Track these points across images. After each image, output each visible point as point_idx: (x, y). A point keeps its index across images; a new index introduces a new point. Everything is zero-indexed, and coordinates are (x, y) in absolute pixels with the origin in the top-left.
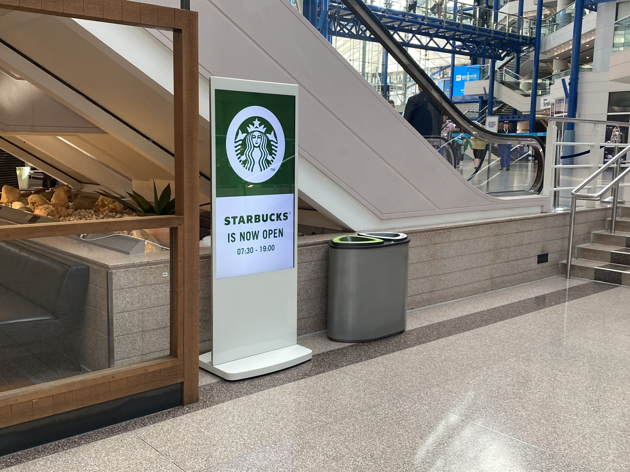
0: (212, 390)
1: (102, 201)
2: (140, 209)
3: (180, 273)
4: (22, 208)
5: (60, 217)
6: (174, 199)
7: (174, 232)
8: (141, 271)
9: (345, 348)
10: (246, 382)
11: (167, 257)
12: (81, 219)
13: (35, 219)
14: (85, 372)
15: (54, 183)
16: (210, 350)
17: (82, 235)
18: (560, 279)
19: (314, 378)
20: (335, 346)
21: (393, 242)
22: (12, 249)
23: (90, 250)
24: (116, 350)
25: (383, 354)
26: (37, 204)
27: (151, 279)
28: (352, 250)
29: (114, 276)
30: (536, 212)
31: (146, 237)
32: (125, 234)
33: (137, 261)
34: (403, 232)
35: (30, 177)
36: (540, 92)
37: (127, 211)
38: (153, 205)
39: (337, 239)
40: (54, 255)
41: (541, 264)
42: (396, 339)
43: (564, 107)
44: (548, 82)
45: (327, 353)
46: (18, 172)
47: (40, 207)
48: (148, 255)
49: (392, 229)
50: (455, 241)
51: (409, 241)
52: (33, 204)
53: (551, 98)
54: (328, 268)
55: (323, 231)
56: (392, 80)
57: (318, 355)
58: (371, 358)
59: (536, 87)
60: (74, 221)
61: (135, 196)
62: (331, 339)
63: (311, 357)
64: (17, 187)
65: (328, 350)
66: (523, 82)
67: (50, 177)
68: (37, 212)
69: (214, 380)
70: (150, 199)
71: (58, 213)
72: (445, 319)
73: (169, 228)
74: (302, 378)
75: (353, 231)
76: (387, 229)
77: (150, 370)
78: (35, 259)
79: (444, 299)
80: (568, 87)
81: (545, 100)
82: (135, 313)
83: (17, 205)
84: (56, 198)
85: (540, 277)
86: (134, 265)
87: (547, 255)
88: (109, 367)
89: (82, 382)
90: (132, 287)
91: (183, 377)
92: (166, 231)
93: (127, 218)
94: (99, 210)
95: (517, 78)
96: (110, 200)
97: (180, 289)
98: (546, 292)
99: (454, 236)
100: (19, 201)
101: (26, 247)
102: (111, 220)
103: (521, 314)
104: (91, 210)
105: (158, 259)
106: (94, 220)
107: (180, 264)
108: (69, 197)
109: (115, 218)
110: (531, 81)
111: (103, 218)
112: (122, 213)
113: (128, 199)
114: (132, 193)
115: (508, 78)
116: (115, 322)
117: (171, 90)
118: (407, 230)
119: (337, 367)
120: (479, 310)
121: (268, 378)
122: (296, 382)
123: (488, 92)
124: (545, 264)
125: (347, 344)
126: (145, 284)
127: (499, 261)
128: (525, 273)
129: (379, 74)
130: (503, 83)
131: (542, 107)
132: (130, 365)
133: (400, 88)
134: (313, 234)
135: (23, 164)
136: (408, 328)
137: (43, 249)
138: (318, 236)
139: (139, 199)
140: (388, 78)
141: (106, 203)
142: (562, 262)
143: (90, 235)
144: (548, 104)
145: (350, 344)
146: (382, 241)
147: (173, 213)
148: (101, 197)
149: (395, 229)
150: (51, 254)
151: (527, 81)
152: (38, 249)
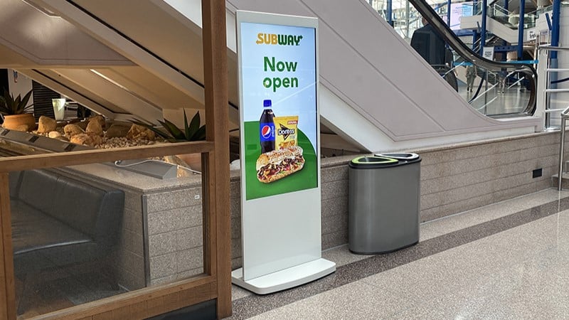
0: (244, 304)
1: (135, 129)
2: (171, 136)
3: (212, 194)
4: (58, 137)
5: (95, 145)
6: (204, 126)
7: (205, 157)
8: (174, 194)
9: (366, 260)
10: (276, 296)
11: (199, 180)
12: (115, 146)
13: (71, 147)
14: (123, 292)
15: (88, 113)
16: (241, 266)
17: (116, 162)
18: (553, 191)
19: (338, 289)
20: (357, 258)
21: (406, 162)
22: (50, 176)
23: (125, 176)
24: (152, 270)
25: (400, 264)
26: (73, 133)
27: (184, 201)
28: (370, 170)
29: (148, 200)
30: (530, 131)
31: (177, 161)
32: (157, 160)
33: (171, 185)
34: (414, 152)
35: (65, 108)
36: (526, 26)
37: (158, 138)
38: (184, 132)
39: (356, 160)
40: (90, 181)
41: (535, 179)
42: (411, 250)
43: (548, 39)
44: (533, 16)
45: (349, 265)
46: (54, 104)
47: (76, 136)
48: (180, 179)
49: (404, 150)
50: (460, 160)
51: (421, 161)
52: (69, 133)
53: (536, 31)
54: (348, 186)
55: (343, 153)
56: (397, 16)
57: (342, 267)
58: (390, 268)
59: (523, 20)
60: (108, 148)
61: (167, 124)
62: (353, 252)
63: (335, 270)
64: (54, 118)
65: (350, 262)
66: (511, 16)
67: (85, 108)
68: (73, 141)
69: (246, 295)
70: (181, 126)
71: (93, 141)
72: (453, 230)
73: (200, 154)
74: (327, 290)
75: (370, 153)
76: (400, 150)
77: (186, 288)
78: (73, 185)
79: (452, 212)
80: (551, 21)
81: (531, 32)
82: (170, 234)
83: (53, 135)
84: (91, 128)
85: (536, 189)
86: (167, 189)
87: (541, 169)
88: (146, 286)
89: (120, 302)
90: (166, 210)
91: (217, 293)
92: (198, 155)
93: (158, 144)
94: (132, 138)
95: (506, 13)
96: (142, 128)
97: (212, 211)
98: (542, 203)
99: (460, 155)
100: (55, 130)
101: (63, 174)
102: (143, 147)
103: (521, 224)
104: (124, 138)
105: (190, 182)
106: (127, 147)
107: (212, 187)
108: (103, 126)
109: (146, 144)
110: (518, 16)
111: (136, 145)
112: (154, 140)
113: (160, 127)
114: (164, 121)
115: (499, 14)
116: (150, 243)
117: (200, 23)
118: (418, 150)
119: (359, 278)
120: (484, 221)
121: (296, 290)
122: (322, 294)
123: (481, 26)
124: (539, 178)
125: (367, 256)
126: (178, 207)
127: (499, 176)
128: (522, 187)
129: (384, 11)
130: (494, 17)
131: (529, 39)
132: (167, 283)
133: (403, 23)
134: (334, 156)
135: (59, 96)
136: (421, 239)
137: (79, 175)
138: (338, 157)
139: (170, 126)
140: (393, 14)
141: (139, 131)
142: (554, 176)
143: (124, 162)
144: (534, 36)
145: (370, 256)
146: (396, 161)
147: (204, 139)
148: (134, 125)
149: (407, 149)
150: (87, 180)
151: (515, 16)
152: (75, 176)
